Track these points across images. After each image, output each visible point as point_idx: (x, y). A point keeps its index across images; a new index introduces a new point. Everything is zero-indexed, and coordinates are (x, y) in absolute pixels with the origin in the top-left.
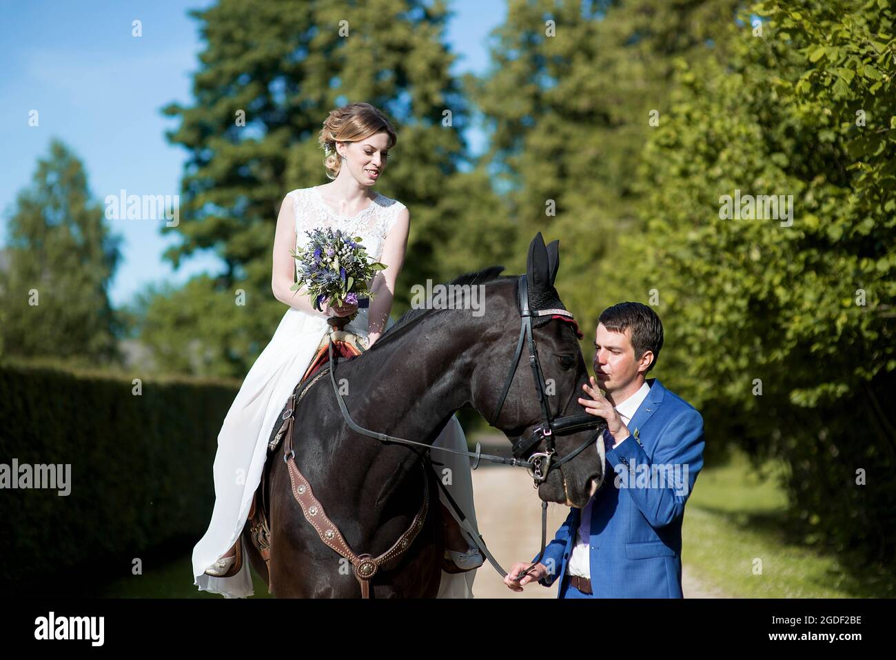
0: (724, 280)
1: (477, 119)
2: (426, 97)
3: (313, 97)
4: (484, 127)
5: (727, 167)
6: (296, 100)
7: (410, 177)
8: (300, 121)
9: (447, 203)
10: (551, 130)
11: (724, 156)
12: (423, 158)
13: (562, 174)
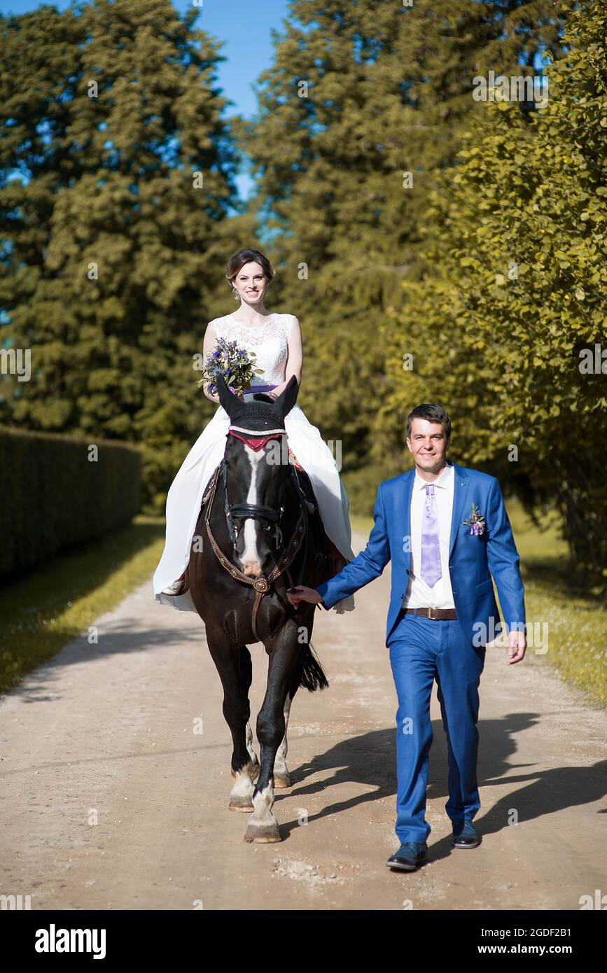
0: (549, 322)
1: (246, 166)
2: (195, 141)
3: (80, 141)
4: (253, 175)
5: (543, 203)
6: (64, 143)
7: (178, 222)
8: (69, 164)
9: (214, 249)
10: (320, 176)
11: (539, 191)
12: (191, 202)
13: (332, 221)
